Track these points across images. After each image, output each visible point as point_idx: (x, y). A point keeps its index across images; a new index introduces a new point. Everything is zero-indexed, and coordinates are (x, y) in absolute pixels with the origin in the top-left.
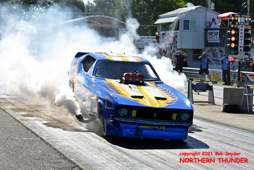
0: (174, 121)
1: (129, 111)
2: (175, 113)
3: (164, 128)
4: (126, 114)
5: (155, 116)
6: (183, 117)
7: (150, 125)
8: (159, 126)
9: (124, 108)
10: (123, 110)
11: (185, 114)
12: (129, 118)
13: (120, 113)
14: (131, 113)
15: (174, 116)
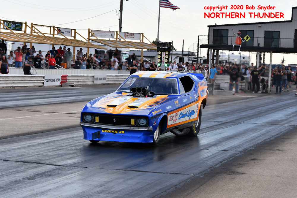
0: (132, 126)
1: (92, 117)
2: (132, 118)
3: (123, 132)
4: (91, 120)
5: (115, 121)
6: (141, 122)
7: (110, 130)
8: (118, 130)
9: (88, 115)
10: (88, 116)
11: (142, 120)
12: (93, 123)
13: (85, 119)
14: (95, 119)
15: (133, 122)
